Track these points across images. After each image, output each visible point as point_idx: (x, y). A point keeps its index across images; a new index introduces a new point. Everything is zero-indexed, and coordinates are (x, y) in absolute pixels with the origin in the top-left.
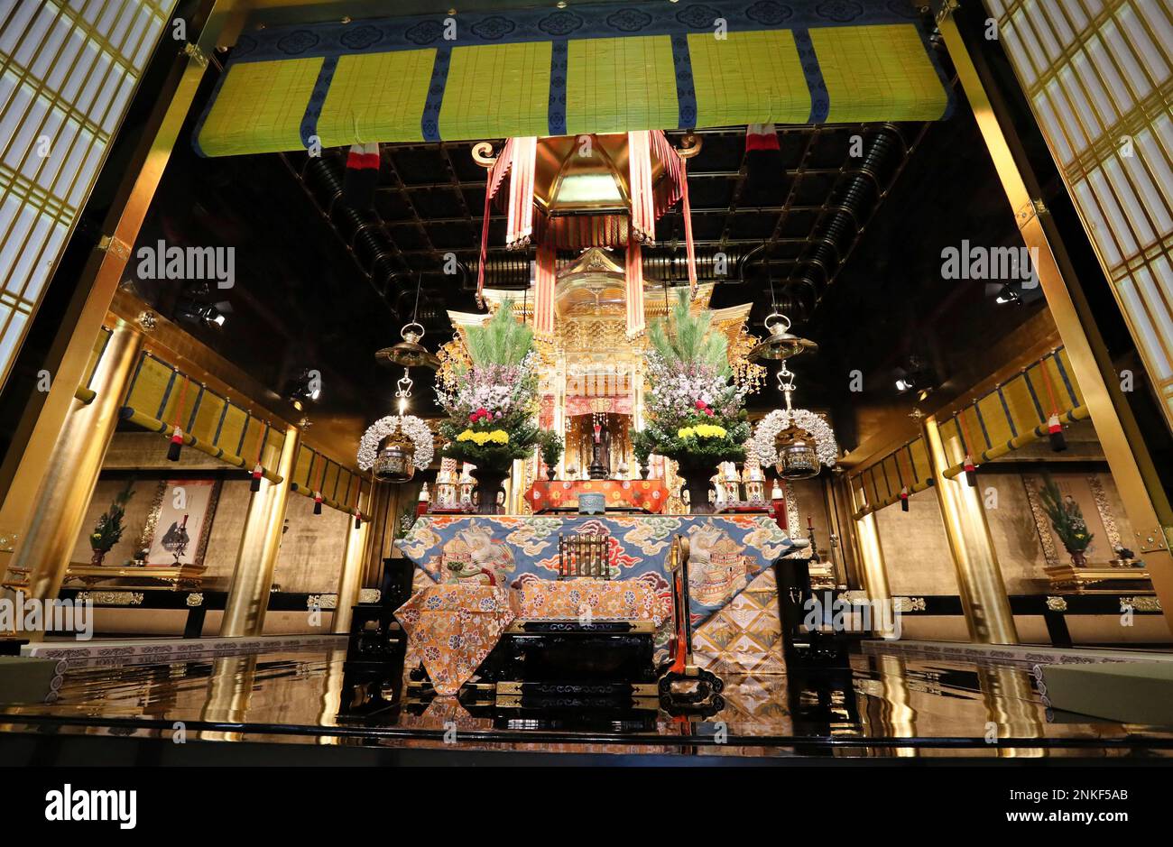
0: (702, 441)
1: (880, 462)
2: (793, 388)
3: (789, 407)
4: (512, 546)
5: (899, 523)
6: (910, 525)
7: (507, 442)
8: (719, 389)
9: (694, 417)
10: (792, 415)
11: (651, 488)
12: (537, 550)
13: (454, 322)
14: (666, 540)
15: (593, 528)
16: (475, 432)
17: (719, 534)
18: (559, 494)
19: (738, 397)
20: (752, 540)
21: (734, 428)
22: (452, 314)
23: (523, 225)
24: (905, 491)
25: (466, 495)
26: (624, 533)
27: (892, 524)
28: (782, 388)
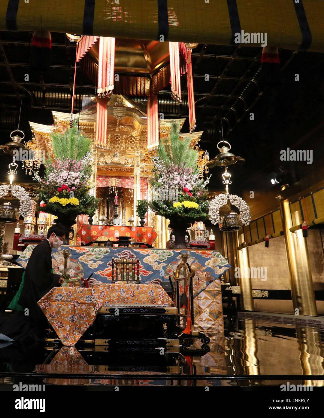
0: (186, 210)
1: (255, 220)
2: (230, 182)
3: (228, 193)
4: (82, 263)
5: (258, 252)
6: (263, 253)
7: (78, 204)
8: (195, 182)
9: (182, 196)
10: (228, 197)
11: (147, 231)
12: (96, 266)
13: (33, 129)
14: (165, 262)
15: (126, 254)
16: (60, 198)
17: (193, 260)
18: (96, 233)
19: (204, 186)
20: (209, 263)
21: (201, 203)
22: (32, 124)
23: (108, 84)
24: (268, 237)
25: (41, 231)
26: (144, 258)
27: (254, 252)
28: (224, 182)
